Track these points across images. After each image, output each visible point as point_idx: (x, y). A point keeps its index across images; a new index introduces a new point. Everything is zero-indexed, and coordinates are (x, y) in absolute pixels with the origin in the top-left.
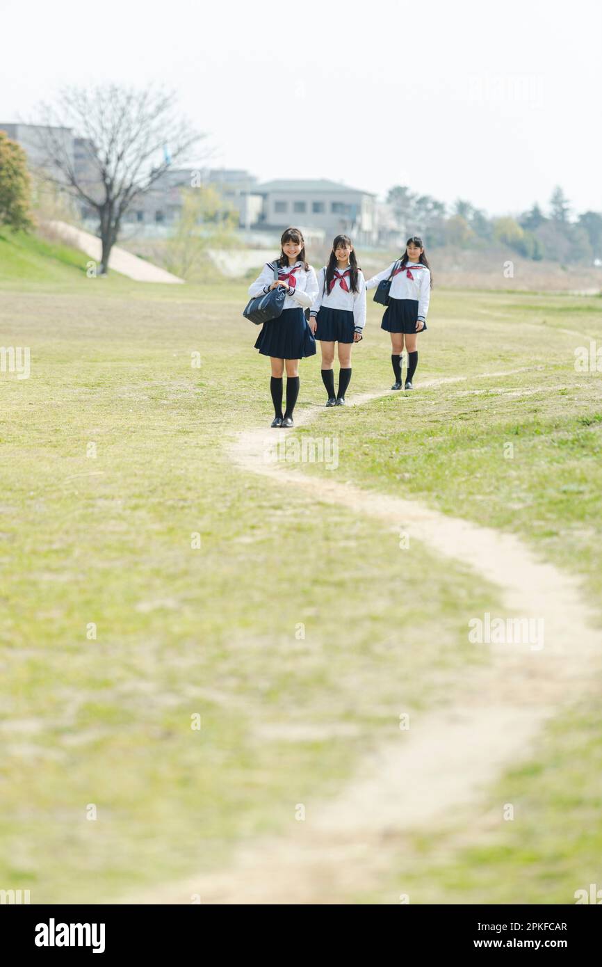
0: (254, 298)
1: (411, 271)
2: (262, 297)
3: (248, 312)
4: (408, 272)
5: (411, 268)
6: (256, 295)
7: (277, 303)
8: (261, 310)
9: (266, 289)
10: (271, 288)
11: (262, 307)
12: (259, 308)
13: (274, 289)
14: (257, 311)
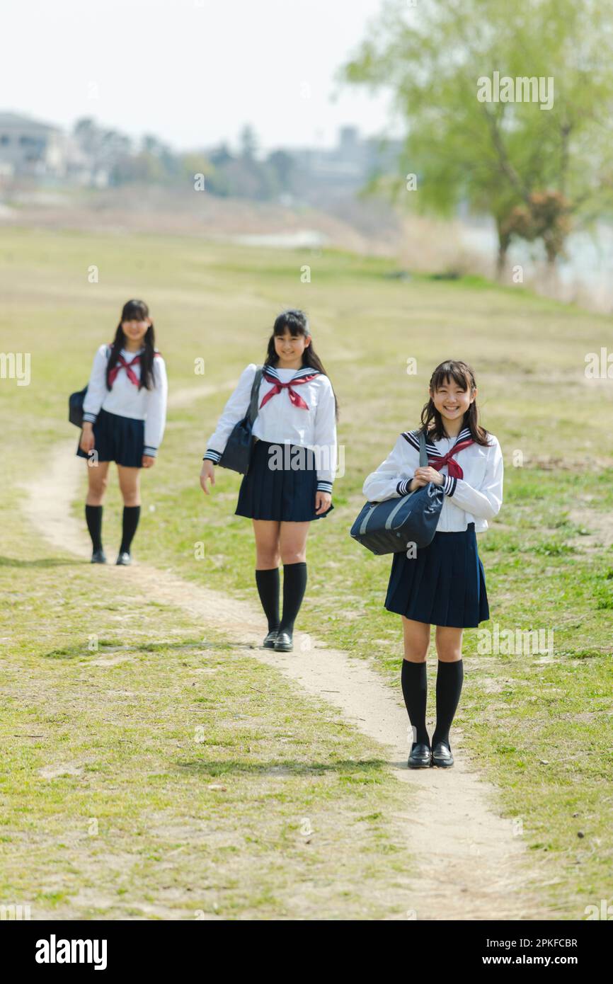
0: (375, 503)
1: (296, 389)
2: (391, 502)
3: (363, 530)
4: (291, 393)
5: (294, 382)
6: (380, 496)
7: (425, 519)
8: (392, 531)
9: (403, 488)
10: (414, 486)
11: (393, 525)
12: (388, 525)
13: (420, 488)
14: (382, 530)
